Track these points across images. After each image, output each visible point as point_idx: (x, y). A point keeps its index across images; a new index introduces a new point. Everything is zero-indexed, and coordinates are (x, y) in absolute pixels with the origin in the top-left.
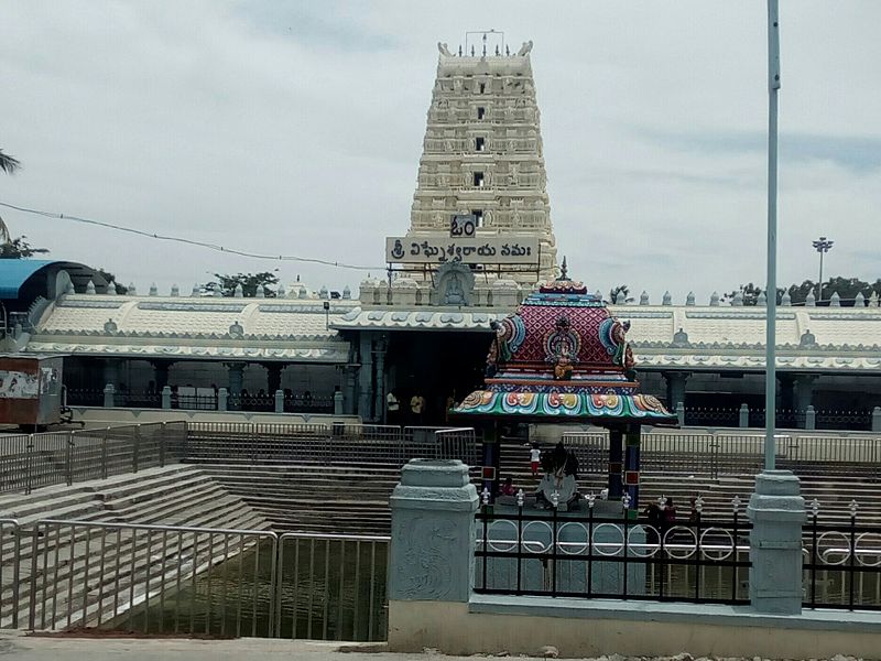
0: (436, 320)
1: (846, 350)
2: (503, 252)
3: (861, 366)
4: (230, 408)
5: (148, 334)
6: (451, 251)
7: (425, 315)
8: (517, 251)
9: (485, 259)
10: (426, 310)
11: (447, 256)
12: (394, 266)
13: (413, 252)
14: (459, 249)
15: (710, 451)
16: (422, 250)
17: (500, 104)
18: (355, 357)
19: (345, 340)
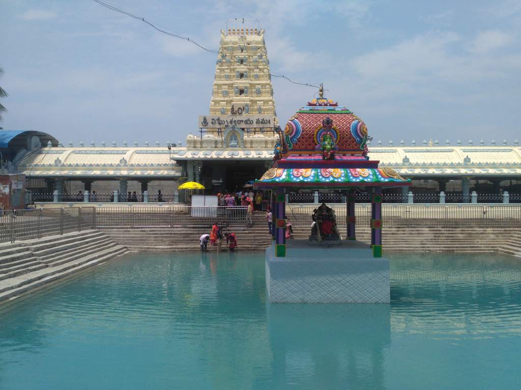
0: (226, 155)
1: (424, 166)
2: (257, 122)
3: (433, 172)
4: (120, 200)
5: (77, 165)
6: (231, 122)
7: (220, 152)
8: (263, 122)
9: (248, 126)
10: (220, 150)
11: (229, 124)
12: (203, 130)
13: (212, 123)
14: (235, 121)
15: (367, 215)
16: (217, 122)
17: (251, 58)
18: (185, 174)
19: (180, 165)
